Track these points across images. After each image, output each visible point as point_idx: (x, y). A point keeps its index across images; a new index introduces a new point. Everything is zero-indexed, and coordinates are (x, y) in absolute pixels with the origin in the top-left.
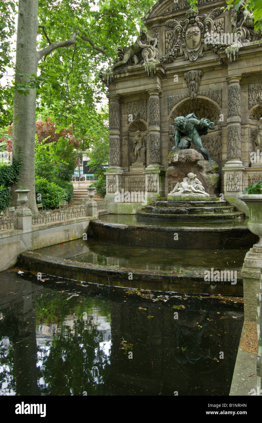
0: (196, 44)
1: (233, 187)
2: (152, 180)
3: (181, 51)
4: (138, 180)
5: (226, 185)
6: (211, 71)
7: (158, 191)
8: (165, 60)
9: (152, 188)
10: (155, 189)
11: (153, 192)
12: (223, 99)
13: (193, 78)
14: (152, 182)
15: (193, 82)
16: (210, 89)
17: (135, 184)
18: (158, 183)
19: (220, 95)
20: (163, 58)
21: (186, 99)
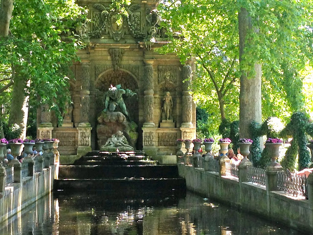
0: (120, 28)
1: (150, 143)
2: (84, 135)
3: (107, 31)
4: (67, 135)
5: (145, 141)
6: (130, 51)
7: (90, 145)
8: (93, 35)
9: (85, 142)
10: (87, 143)
11: (85, 145)
12: (140, 75)
13: (117, 55)
14: (85, 137)
15: (117, 58)
16: (130, 65)
17: (63, 138)
18: (90, 138)
19: (137, 71)
20: (91, 33)
21: (111, 69)
